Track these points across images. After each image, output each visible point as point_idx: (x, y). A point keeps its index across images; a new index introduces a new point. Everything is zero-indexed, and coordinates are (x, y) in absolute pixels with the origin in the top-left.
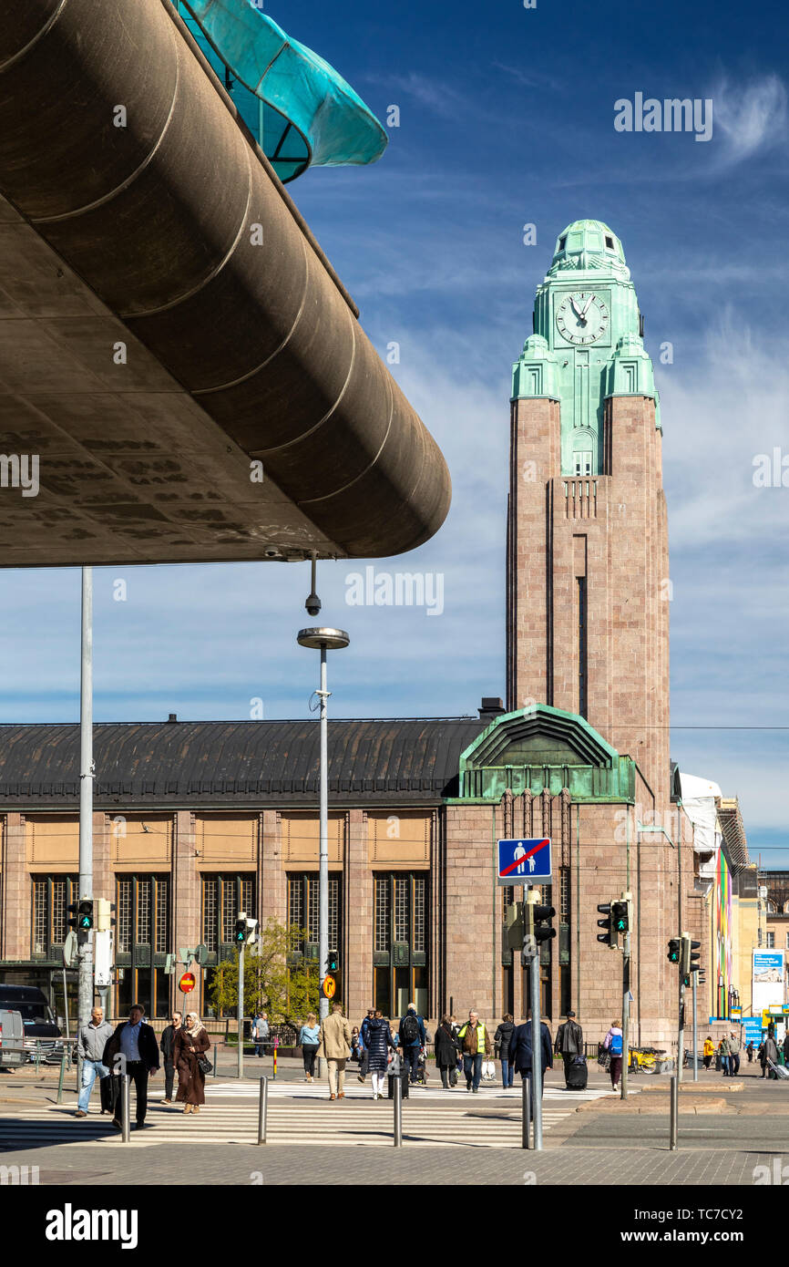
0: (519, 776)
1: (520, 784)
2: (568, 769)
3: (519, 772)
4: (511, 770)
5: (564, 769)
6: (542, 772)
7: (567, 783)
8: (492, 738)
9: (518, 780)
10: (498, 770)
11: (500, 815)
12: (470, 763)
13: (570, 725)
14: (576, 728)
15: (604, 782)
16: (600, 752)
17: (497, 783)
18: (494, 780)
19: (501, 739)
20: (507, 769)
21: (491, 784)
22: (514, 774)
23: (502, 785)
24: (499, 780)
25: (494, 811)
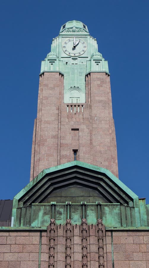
0: (62, 210)
1: (62, 216)
2: (100, 205)
3: (62, 208)
4: (55, 205)
5: (97, 205)
6: (80, 208)
7: (100, 215)
8: (40, 185)
9: (61, 214)
10: (45, 205)
11: (45, 240)
12: (21, 203)
13: (99, 176)
14: (104, 178)
15: (129, 217)
16: (124, 196)
17: (43, 216)
18: (41, 214)
19: (46, 186)
20: (52, 205)
21: (38, 217)
22: (57, 209)
23: (47, 218)
24: (45, 214)
25: (41, 236)
